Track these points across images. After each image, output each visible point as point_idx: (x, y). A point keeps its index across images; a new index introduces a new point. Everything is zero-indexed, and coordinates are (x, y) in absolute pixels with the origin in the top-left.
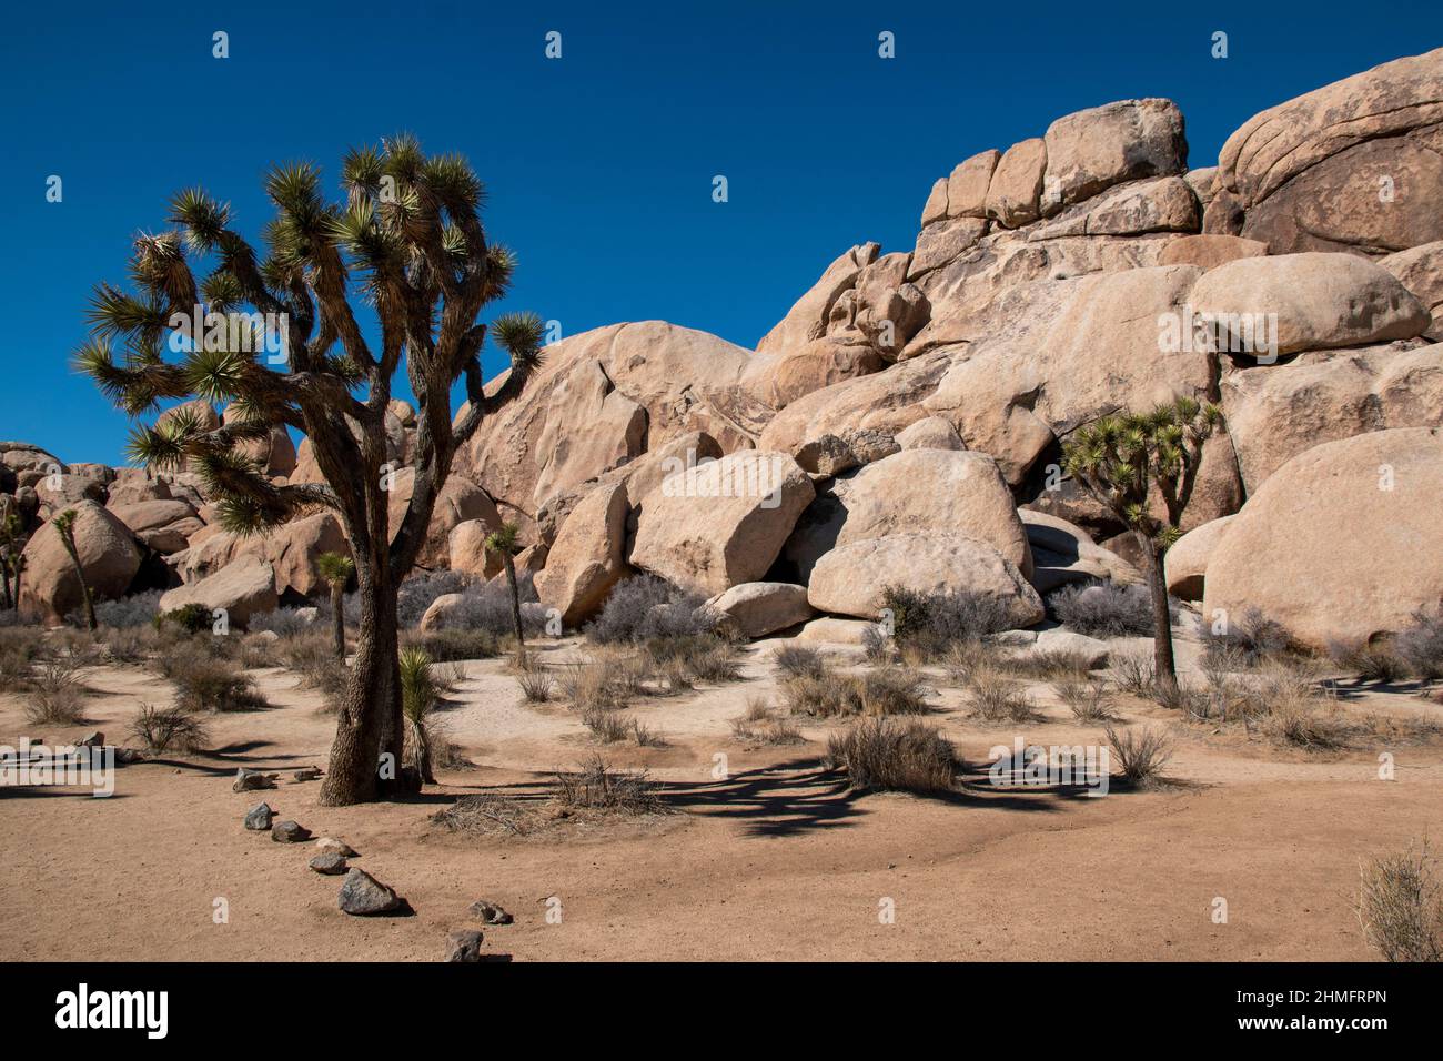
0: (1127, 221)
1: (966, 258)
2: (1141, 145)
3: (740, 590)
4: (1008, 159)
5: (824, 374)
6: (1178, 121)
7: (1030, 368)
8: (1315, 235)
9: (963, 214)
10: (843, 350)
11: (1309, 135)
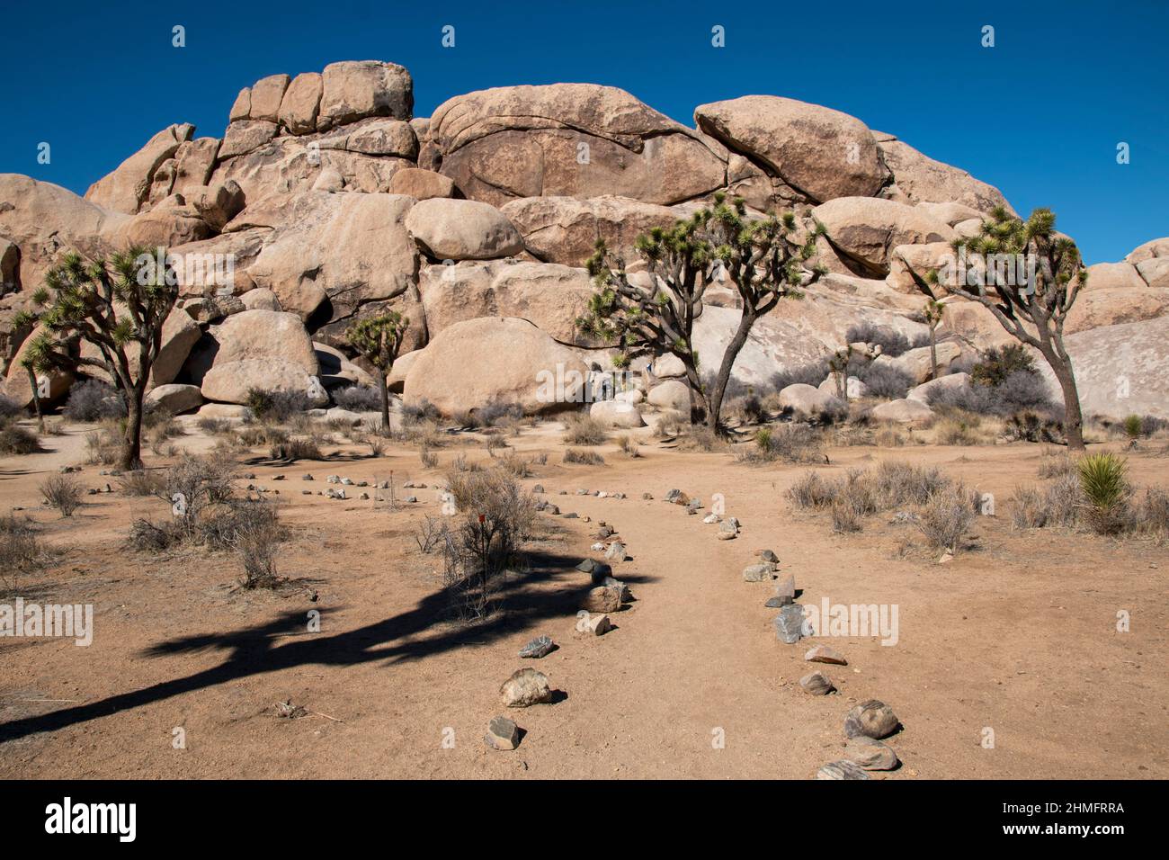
0: (373, 147)
1: (263, 151)
2: (385, 94)
3: (163, 389)
4: (296, 85)
5: (167, 235)
6: (409, 82)
7: (314, 254)
8: (479, 179)
9: (261, 118)
10: (182, 220)
11: (480, 119)
